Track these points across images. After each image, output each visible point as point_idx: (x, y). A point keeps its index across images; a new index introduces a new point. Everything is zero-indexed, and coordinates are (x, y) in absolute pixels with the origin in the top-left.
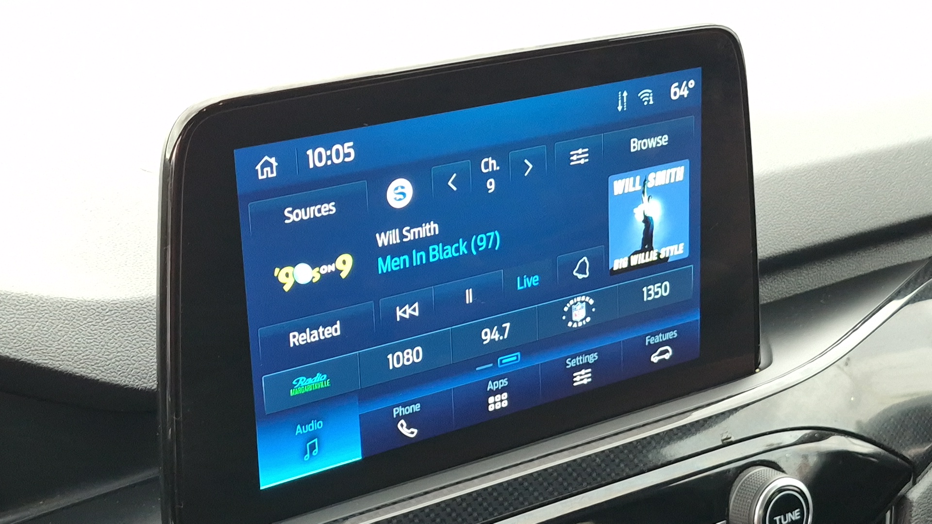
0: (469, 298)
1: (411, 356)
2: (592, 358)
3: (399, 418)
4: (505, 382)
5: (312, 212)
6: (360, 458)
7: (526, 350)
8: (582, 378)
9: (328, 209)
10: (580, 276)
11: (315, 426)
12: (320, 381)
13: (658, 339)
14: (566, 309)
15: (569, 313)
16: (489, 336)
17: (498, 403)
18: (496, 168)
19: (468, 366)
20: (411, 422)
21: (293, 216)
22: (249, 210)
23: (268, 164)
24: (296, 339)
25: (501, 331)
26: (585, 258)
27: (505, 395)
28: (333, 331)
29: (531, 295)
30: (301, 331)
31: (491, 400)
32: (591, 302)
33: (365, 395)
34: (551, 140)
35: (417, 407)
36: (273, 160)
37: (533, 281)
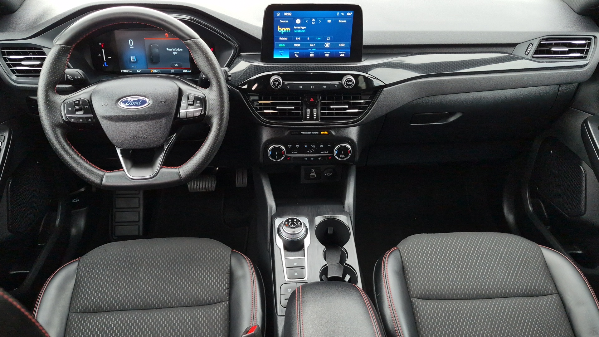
0: (308, 39)
1: (298, 45)
2: (329, 53)
3: (295, 54)
4: (313, 53)
5: (284, 21)
6: (289, 58)
7: (317, 49)
8: (327, 55)
9: (287, 21)
10: (328, 40)
11: (282, 51)
12: (284, 45)
13: (341, 52)
14: (325, 44)
15: (325, 45)
16: (311, 45)
17: (312, 55)
18: (314, 20)
19: (308, 49)
20: (297, 54)
21: (281, 21)
22: (275, 19)
23: (278, 14)
24: (280, 39)
25: (313, 45)
26: (329, 37)
27: (313, 55)
28: (286, 39)
29: (319, 41)
30: (281, 37)
31: (311, 55)
32: (330, 44)
33: (290, 49)
34: (324, 18)
35: (298, 53)
36: (279, 13)
37: (320, 39)
